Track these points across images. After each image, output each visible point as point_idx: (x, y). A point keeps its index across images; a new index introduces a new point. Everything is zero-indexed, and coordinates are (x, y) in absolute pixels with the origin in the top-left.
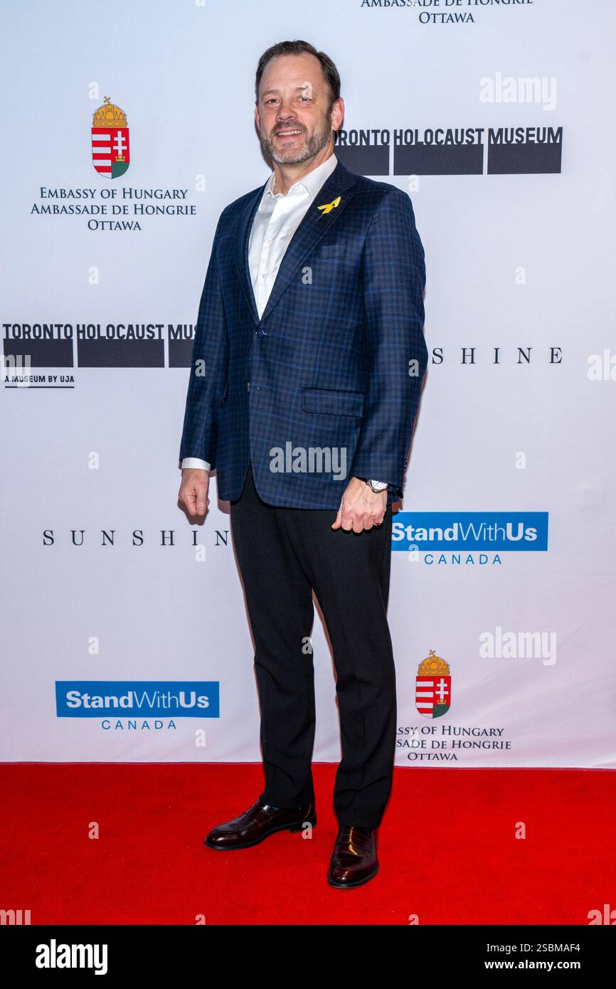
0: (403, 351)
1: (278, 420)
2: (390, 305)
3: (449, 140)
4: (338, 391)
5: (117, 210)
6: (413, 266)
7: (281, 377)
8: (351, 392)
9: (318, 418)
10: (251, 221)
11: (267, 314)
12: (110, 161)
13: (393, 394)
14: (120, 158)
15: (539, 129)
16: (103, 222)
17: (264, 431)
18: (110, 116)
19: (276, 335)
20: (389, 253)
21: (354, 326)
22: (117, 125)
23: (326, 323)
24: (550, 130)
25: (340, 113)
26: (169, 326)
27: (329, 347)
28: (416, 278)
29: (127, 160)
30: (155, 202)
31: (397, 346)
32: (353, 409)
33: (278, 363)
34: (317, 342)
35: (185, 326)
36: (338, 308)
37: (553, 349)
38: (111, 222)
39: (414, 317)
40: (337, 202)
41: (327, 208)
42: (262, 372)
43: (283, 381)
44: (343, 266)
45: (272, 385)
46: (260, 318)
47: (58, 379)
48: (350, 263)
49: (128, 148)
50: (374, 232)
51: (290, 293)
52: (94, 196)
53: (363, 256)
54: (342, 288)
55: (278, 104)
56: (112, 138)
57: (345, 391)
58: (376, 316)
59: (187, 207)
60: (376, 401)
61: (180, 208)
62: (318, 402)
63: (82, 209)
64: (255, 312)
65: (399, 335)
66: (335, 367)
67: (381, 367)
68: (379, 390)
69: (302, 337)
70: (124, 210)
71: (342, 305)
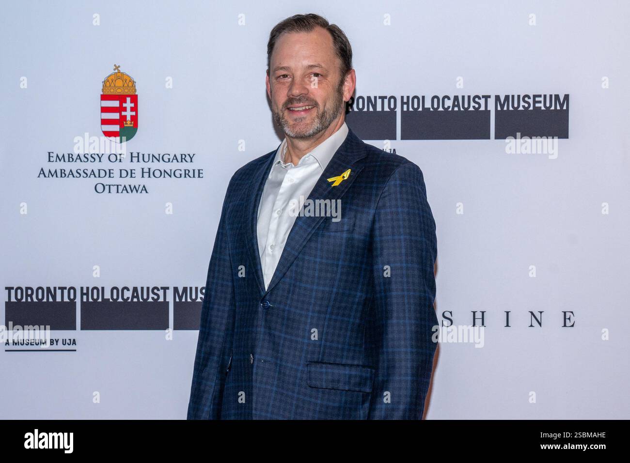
0: (413, 327)
1: (282, 394)
2: (400, 280)
3: (456, 106)
4: (344, 365)
5: (124, 174)
6: (424, 239)
7: (286, 351)
8: (358, 366)
9: (323, 393)
10: (260, 189)
11: (274, 286)
12: (118, 126)
13: (403, 372)
14: (129, 123)
15: (545, 96)
16: (110, 186)
17: (268, 405)
18: (119, 83)
19: (282, 307)
20: (399, 227)
21: (362, 299)
22: (126, 92)
23: (333, 296)
24: (557, 97)
25: (351, 84)
26: (174, 288)
27: (336, 321)
28: (427, 252)
29: (136, 125)
30: (162, 166)
31: (407, 321)
32: (359, 384)
33: (283, 335)
34: (322, 316)
35: (191, 288)
36: (346, 281)
37: (565, 313)
38: (118, 186)
39: (425, 292)
40: (347, 174)
41: (337, 181)
42: (266, 344)
43: (288, 354)
44: (352, 239)
45: (277, 358)
46: (266, 288)
47: (60, 342)
48: (359, 235)
49: (137, 113)
50: (384, 206)
51: (297, 265)
52: (102, 161)
53: (372, 230)
54: (351, 261)
55: (290, 80)
56: (121, 104)
57: (351, 365)
58: (385, 291)
59: (194, 170)
60: (386, 379)
61: (187, 172)
62: (324, 377)
63: (89, 173)
64: (262, 283)
65: (410, 311)
66: (341, 340)
67: (390, 343)
68: (388, 368)
69: (308, 310)
70: (131, 173)
71: (351, 278)
